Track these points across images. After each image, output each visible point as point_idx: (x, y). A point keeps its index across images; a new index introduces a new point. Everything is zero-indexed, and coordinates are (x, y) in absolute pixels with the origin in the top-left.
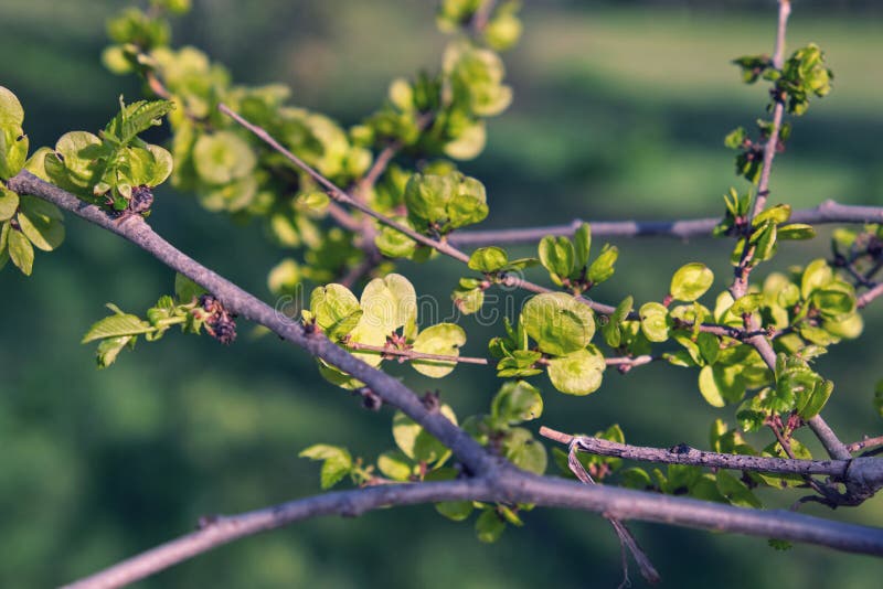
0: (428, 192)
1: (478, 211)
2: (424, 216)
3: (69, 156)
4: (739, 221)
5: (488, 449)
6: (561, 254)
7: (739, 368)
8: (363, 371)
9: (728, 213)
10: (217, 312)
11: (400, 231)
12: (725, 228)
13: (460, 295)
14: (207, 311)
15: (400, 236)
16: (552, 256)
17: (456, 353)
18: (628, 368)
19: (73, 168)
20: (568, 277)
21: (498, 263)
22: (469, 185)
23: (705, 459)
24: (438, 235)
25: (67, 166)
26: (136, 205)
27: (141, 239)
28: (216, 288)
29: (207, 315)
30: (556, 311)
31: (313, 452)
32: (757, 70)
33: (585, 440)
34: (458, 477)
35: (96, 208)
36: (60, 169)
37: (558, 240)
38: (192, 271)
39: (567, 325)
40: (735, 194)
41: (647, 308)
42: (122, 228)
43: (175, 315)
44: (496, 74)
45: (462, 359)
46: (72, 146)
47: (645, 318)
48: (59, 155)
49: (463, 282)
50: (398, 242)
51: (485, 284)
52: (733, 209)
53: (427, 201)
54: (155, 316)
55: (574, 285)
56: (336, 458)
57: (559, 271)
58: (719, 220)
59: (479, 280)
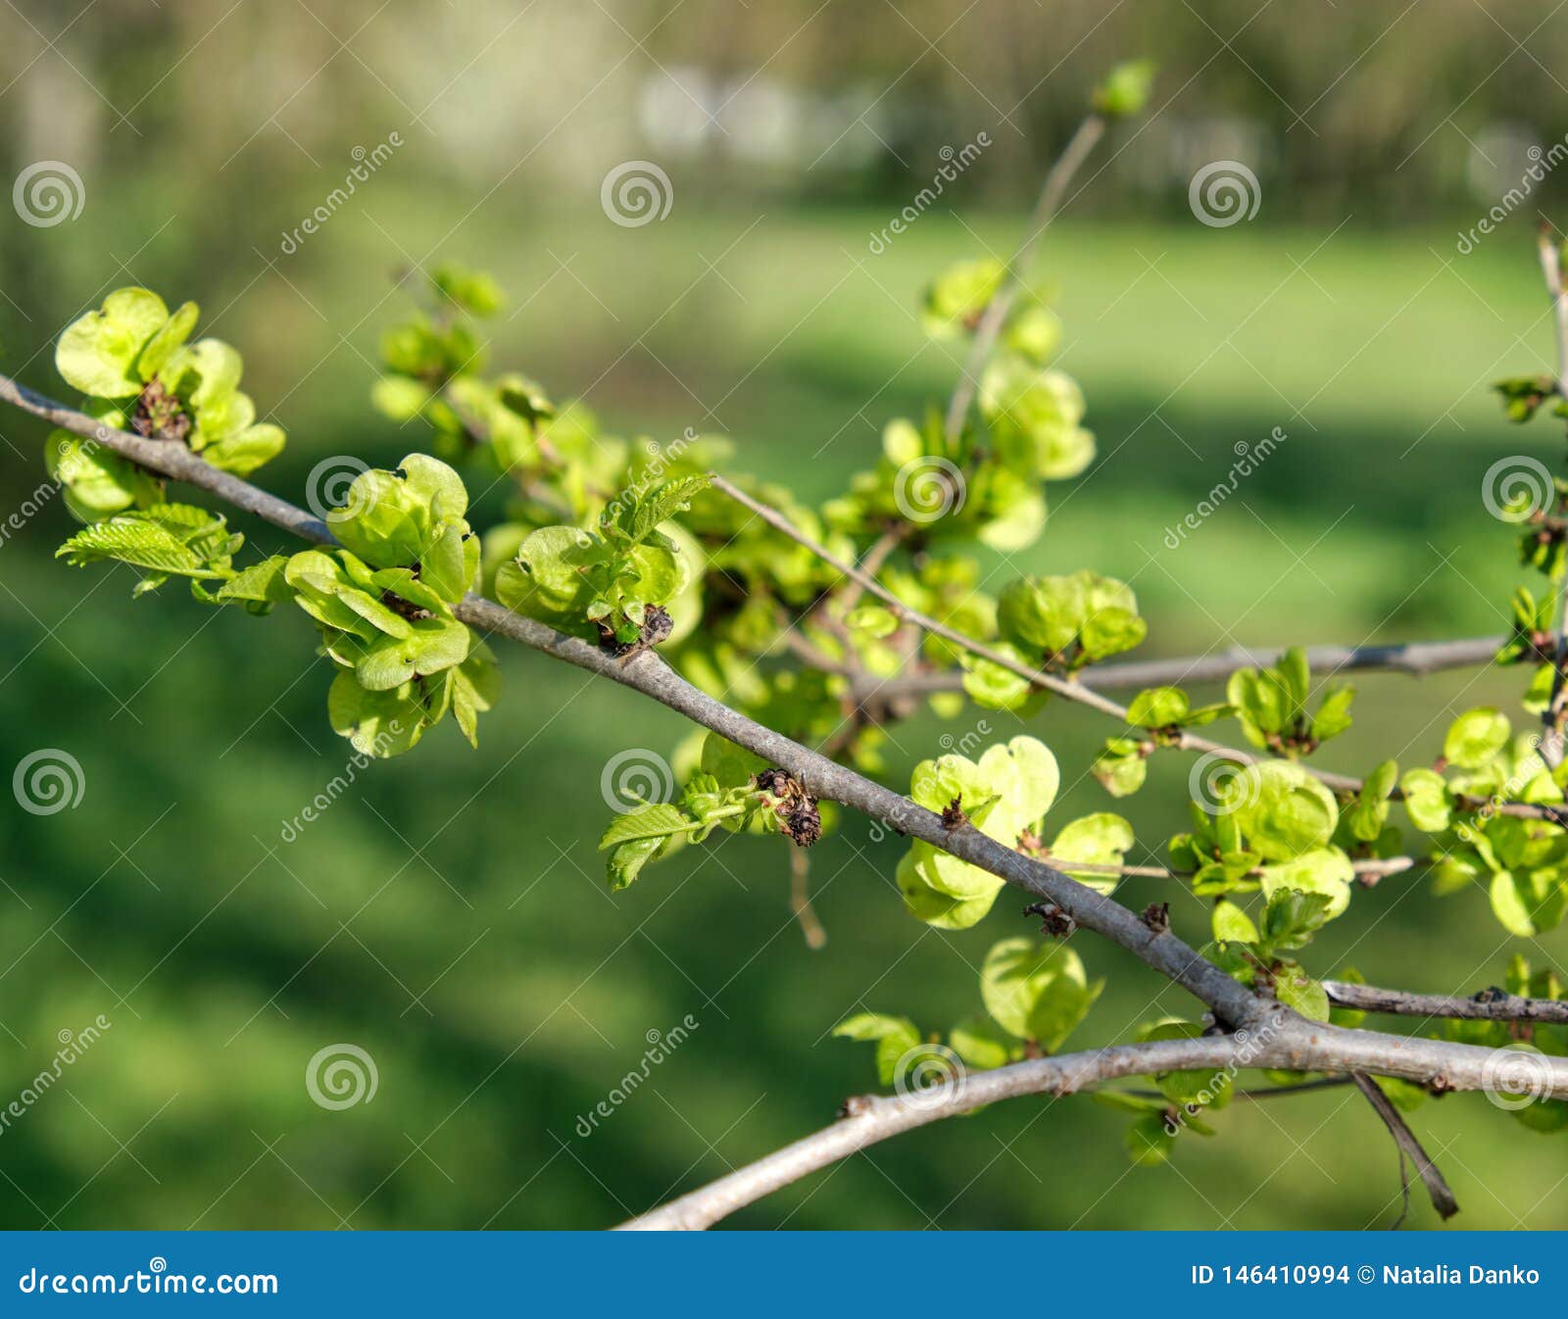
0: (1048, 603)
1: (1130, 632)
2: (1041, 642)
3: (539, 564)
4: (1539, 639)
5: (1253, 986)
6: (1266, 696)
7: (1551, 873)
8: (1044, 877)
9: (1519, 625)
10: (794, 797)
11: (1002, 665)
12: (1515, 650)
13: (1105, 765)
14: (778, 796)
15: (1003, 675)
16: (1252, 701)
17: (1119, 861)
18: (1375, 879)
19: (547, 582)
20: (1280, 733)
21: (1172, 713)
22: (1108, 591)
23: (1532, 1010)
24: (1063, 671)
25: (537, 579)
26: (650, 636)
27: (661, 686)
28: (792, 759)
29: (777, 801)
30: (1283, 790)
31: (857, 1027)
32: (1533, 400)
33: (1336, 988)
34: (1208, 1033)
35: (582, 643)
36: (523, 584)
37: (1261, 675)
38: (750, 734)
39: (1301, 809)
40: (1528, 597)
41: (1414, 778)
42: (628, 672)
43: (728, 803)
44: (1070, 410)
45: (1131, 870)
46: (545, 550)
47: (1411, 794)
48: (524, 565)
49: (1113, 745)
50: (1001, 684)
51: (1148, 746)
52: (1529, 621)
53: (1049, 619)
54: (699, 806)
55: (1287, 745)
56: (897, 1035)
57: (1263, 725)
58: (1503, 639)
59: (1137, 740)
